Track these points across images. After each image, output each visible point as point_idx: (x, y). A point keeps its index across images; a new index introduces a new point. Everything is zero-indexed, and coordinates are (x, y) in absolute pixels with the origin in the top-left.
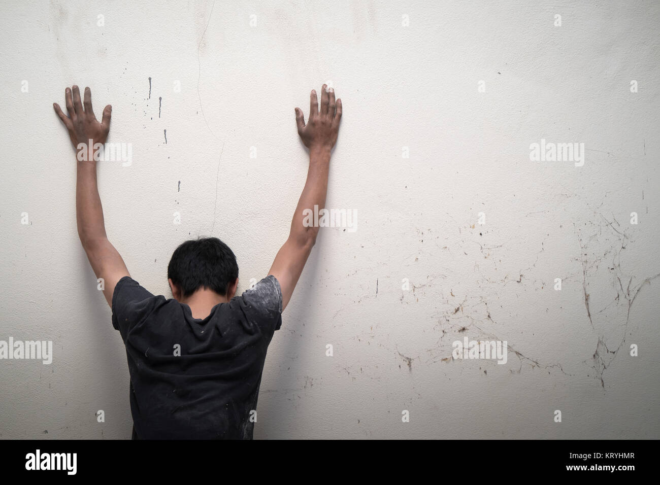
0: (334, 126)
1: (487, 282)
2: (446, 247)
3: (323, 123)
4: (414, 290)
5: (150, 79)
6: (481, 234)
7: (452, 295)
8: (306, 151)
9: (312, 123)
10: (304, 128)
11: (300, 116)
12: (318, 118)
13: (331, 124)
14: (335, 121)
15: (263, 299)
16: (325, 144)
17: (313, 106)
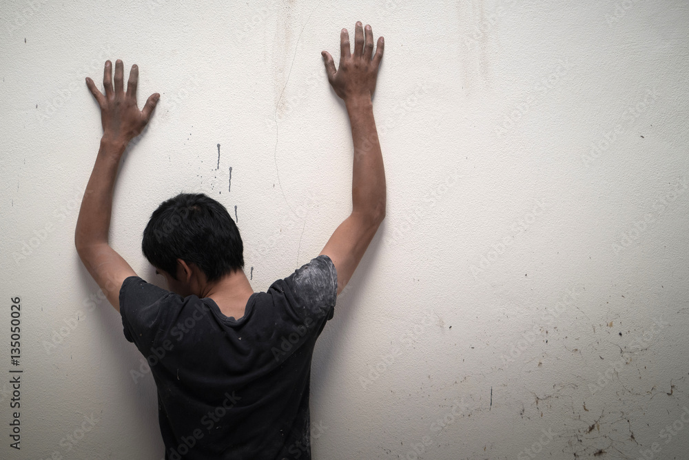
0: (371, 69)
1: (629, 393)
2: (576, 350)
3: (356, 67)
4: (537, 402)
5: (219, 146)
6: (620, 334)
7: (585, 409)
8: (340, 102)
9: (344, 67)
10: (334, 75)
11: (329, 61)
12: (350, 61)
13: (367, 69)
14: (373, 64)
15: (317, 294)
16: (362, 93)
17: (344, 47)
